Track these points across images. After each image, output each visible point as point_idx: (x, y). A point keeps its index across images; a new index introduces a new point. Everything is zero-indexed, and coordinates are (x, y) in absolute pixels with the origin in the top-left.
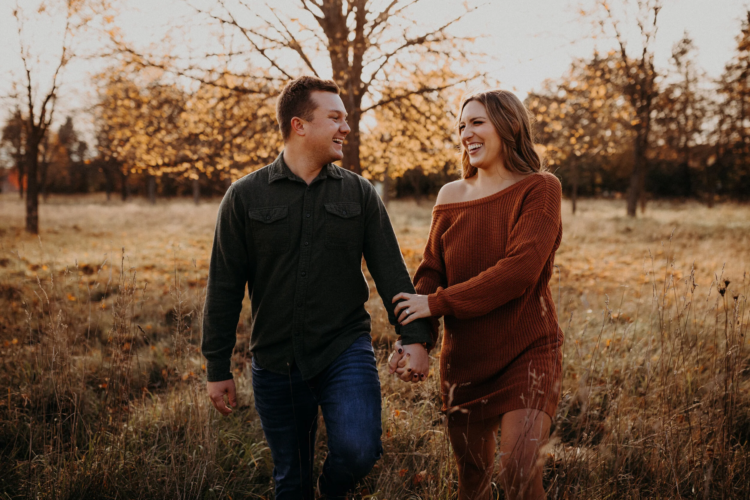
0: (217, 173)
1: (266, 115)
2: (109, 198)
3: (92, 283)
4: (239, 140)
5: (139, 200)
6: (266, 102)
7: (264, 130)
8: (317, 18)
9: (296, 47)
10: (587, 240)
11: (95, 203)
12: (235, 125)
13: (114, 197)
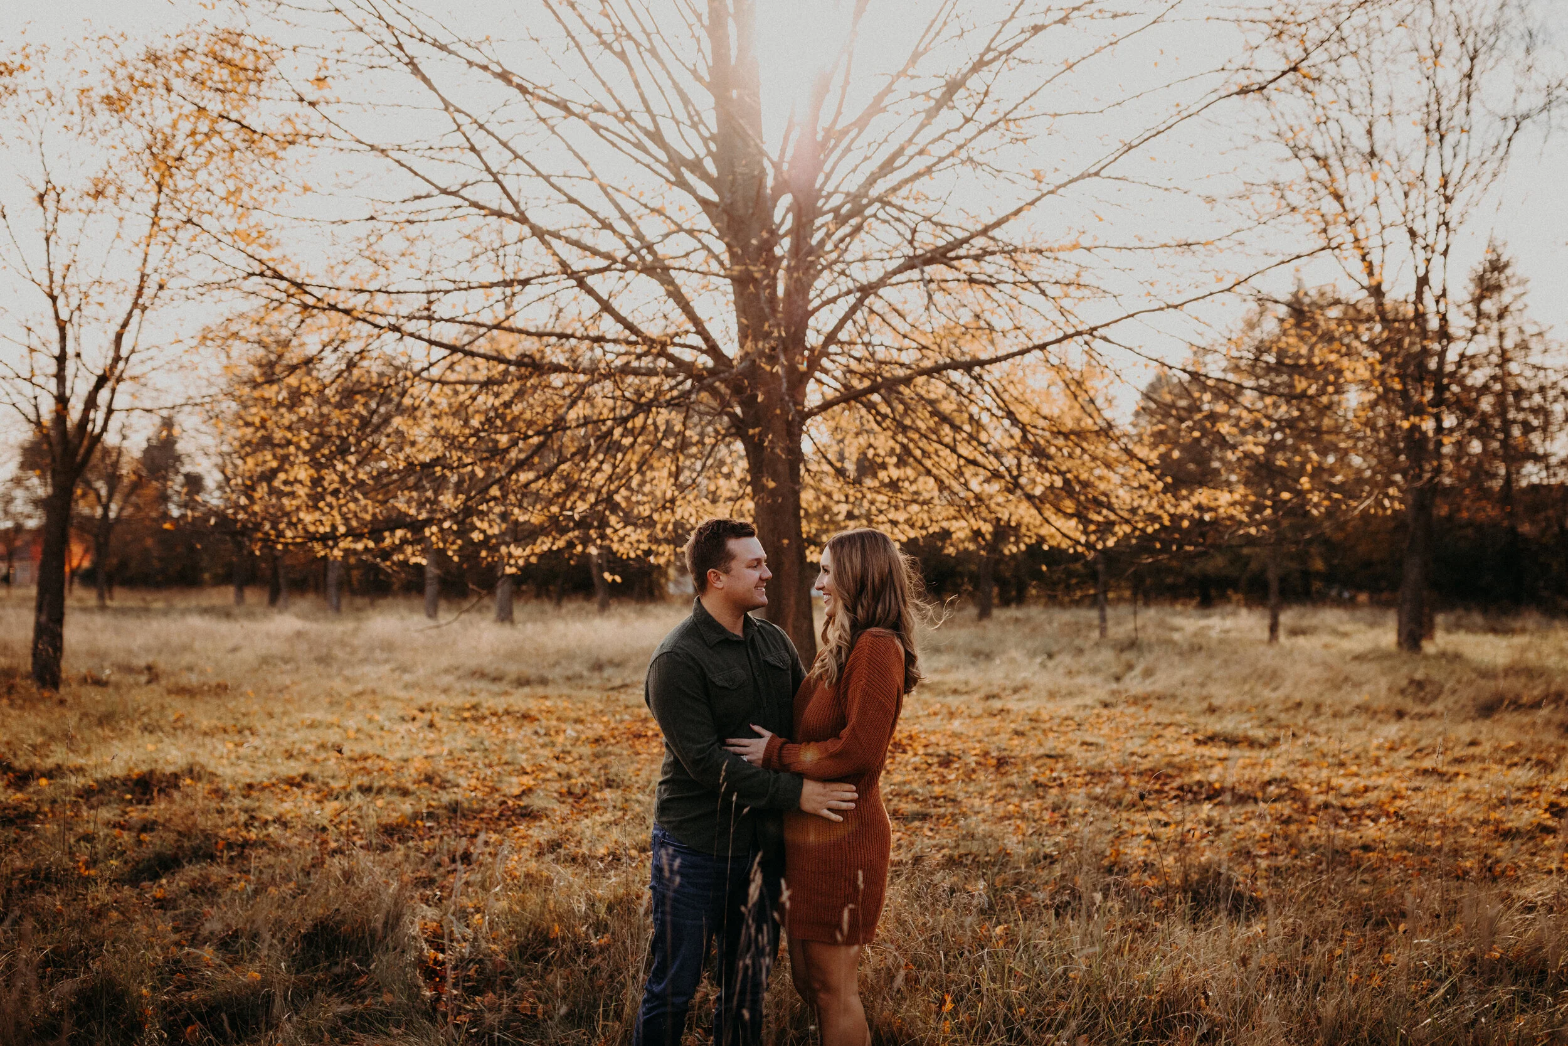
0: (470, 551)
1: (586, 422)
2: (240, 598)
3: (147, 827)
4: (525, 476)
5: (305, 604)
6: (589, 390)
7: (583, 453)
8: (705, 203)
9: (658, 270)
10: (1327, 711)
11: (205, 611)
12: (514, 443)
13: (252, 596)
